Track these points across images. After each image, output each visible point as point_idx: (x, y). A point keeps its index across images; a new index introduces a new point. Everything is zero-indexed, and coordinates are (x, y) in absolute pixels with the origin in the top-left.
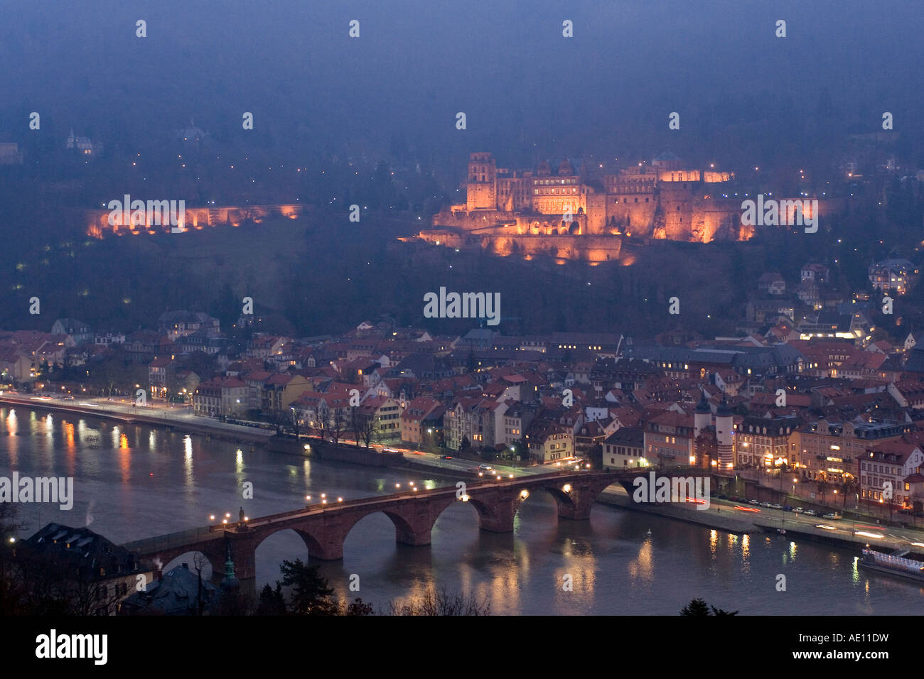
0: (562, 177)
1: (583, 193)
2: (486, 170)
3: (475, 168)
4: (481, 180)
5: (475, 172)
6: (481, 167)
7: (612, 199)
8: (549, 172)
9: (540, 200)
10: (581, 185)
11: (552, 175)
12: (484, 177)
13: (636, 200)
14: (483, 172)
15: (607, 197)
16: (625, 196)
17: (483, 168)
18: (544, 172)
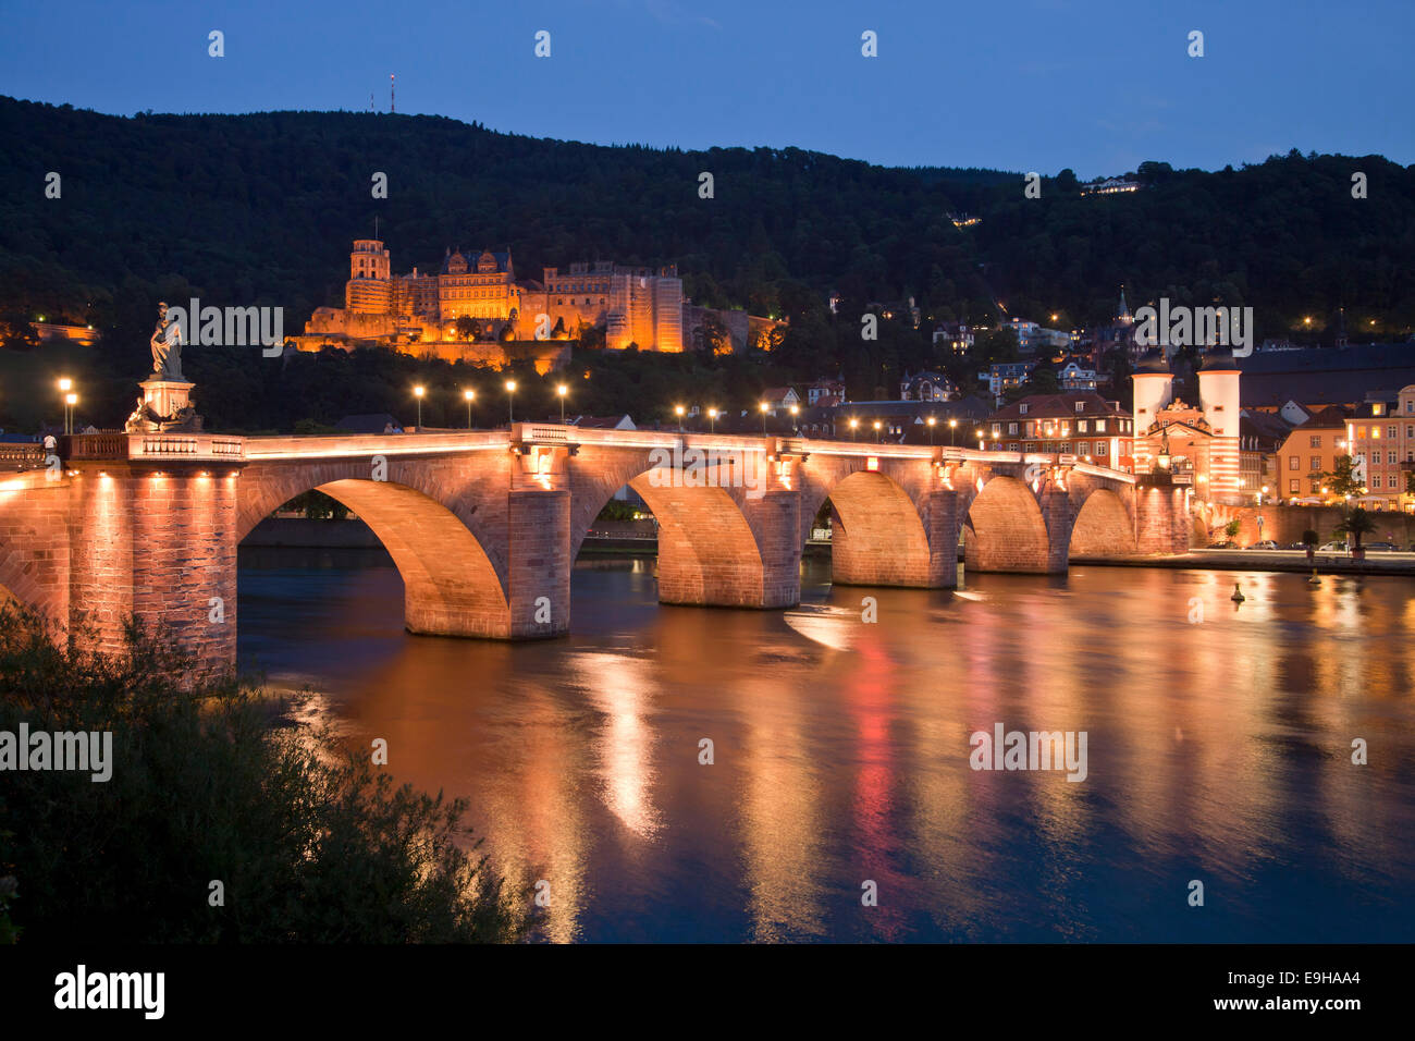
0: (483, 272)
1: (512, 294)
2: (377, 264)
3: (362, 261)
4: (370, 275)
5: (362, 265)
6: (370, 259)
7: (555, 299)
8: (465, 268)
9: (452, 306)
10: (509, 285)
11: (469, 271)
12: (373, 273)
13: (588, 301)
14: (374, 265)
15: (548, 298)
16: (573, 297)
17: (373, 261)
18: (458, 268)
